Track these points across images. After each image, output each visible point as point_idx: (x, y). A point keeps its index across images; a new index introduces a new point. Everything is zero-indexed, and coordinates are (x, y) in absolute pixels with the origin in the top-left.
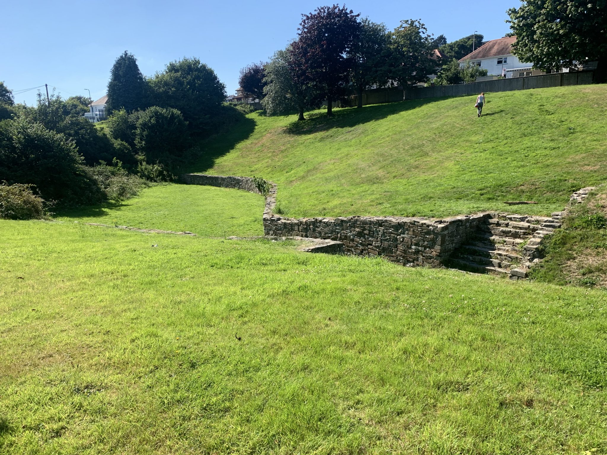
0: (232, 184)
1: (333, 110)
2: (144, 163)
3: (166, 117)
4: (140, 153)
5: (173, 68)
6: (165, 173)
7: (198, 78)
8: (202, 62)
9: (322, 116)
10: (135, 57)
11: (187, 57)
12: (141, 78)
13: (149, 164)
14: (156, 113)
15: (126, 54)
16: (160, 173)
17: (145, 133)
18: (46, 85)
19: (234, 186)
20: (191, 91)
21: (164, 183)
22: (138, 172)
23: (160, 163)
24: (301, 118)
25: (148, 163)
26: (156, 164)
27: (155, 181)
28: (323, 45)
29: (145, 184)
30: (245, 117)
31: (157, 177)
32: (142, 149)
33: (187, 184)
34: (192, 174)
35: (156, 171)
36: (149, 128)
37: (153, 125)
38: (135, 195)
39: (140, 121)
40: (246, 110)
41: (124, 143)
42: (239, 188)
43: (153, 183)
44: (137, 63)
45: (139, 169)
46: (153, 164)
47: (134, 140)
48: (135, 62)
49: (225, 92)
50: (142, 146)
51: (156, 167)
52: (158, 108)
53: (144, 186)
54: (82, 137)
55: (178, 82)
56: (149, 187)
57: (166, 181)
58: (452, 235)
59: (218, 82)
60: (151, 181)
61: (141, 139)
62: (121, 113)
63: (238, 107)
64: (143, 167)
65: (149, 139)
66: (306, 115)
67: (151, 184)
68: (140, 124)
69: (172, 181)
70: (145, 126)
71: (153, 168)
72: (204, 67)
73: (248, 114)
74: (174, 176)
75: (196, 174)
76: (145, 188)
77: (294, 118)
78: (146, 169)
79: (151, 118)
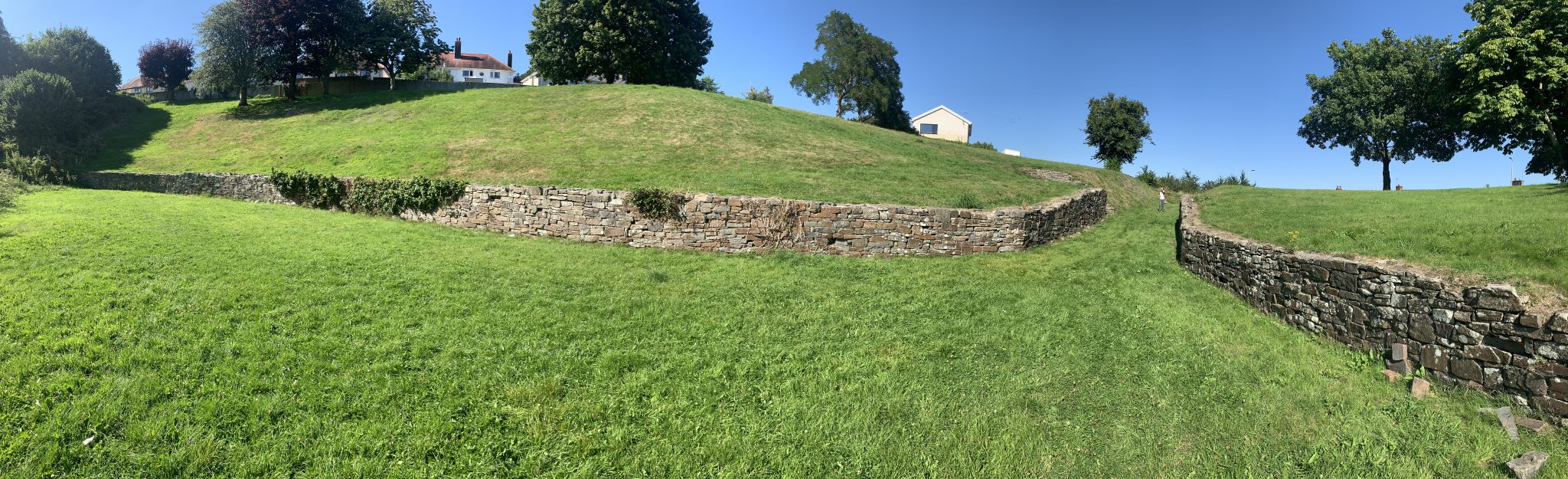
0: (192, 187)
2: (15, 154)
3: (52, 86)
4: (7, 140)
6: (53, 169)
7: (86, 51)
8: (90, 34)
9: (277, 102)
13: (25, 156)
14: (35, 79)
16: (45, 170)
17: (16, 107)
19: (199, 191)
20: (80, 63)
21: (53, 186)
23: (42, 154)
24: (246, 104)
25: (22, 154)
26: (36, 155)
27: (37, 183)
29: (22, 186)
30: (147, 108)
31: (39, 176)
32: (11, 133)
33: (94, 188)
34: (102, 172)
35: (37, 166)
36: (23, 99)
37: (30, 96)
38: (8, 206)
39: (8, 90)
42: (212, 194)
43: (33, 186)
45: (7, 163)
46: (31, 156)
50: (10, 127)
51: (36, 160)
52: (36, 73)
53: (20, 190)
55: (61, 50)
56: (28, 192)
57: (56, 183)
60: (30, 183)
61: (9, 118)
63: (136, 96)
64: (14, 160)
65: (23, 117)
67: (31, 188)
68: (8, 94)
69: (66, 183)
70: (15, 97)
71: (32, 161)
73: (149, 104)
74: (70, 175)
76: (21, 193)
77: (234, 104)
78: (18, 163)
79: (26, 85)
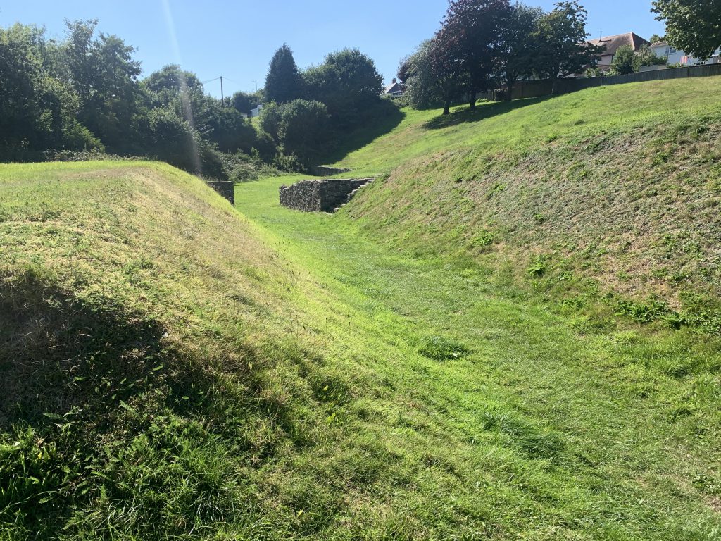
1: (477, 104)
2: (282, 154)
3: (308, 110)
4: (280, 145)
5: (331, 60)
6: (298, 164)
7: (352, 69)
8: (362, 52)
9: (467, 110)
10: (291, 49)
11: (347, 48)
12: (296, 71)
14: (299, 105)
15: (284, 47)
16: (293, 164)
17: (287, 125)
18: (221, 78)
20: (341, 84)
21: (293, 173)
22: (274, 162)
23: (296, 154)
24: (446, 112)
25: (285, 154)
26: (292, 155)
27: (286, 171)
28: (460, 34)
29: (275, 173)
31: (289, 167)
32: (283, 140)
33: (314, 175)
35: (290, 162)
36: (291, 120)
37: (295, 117)
38: (256, 180)
39: (284, 114)
40: (403, 104)
41: (269, 135)
43: (284, 173)
44: (293, 55)
45: (275, 160)
46: (290, 156)
47: (278, 131)
48: (291, 54)
49: (383, 84)
50: (283, 137)
51: (291, 158)
52: (302, 101)
53: (274, 175)
54: (227, 126)
55: (331, 74)
56: (278, 176)
57: (296, 171)
58: (330, 189)
59: (377, 73)
60: (282, 171)
61: (284, 131)
62: (272, 105)
63: (395, 101)
64: (280, 158)
65: (289, 131)
66: (451, 110)
67: (281, 173)
68: (284, 116)
69: (302, 172)
70: (287, 117)
71: (289, 158)
72: (363, 58)
73: (403, 107)
74: (304, 167)
75: (323, 166)
77: (440, 112)
78: (282, 159)
79: (294, 110)
